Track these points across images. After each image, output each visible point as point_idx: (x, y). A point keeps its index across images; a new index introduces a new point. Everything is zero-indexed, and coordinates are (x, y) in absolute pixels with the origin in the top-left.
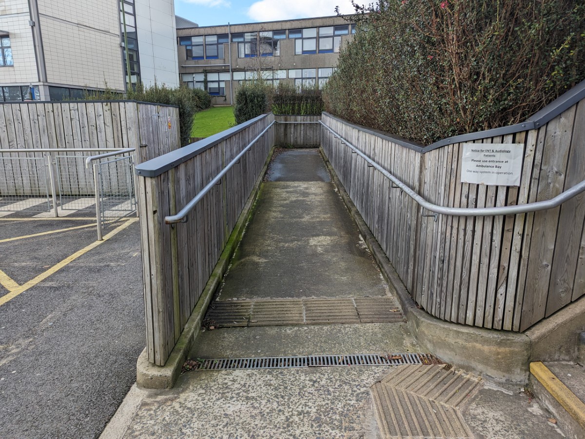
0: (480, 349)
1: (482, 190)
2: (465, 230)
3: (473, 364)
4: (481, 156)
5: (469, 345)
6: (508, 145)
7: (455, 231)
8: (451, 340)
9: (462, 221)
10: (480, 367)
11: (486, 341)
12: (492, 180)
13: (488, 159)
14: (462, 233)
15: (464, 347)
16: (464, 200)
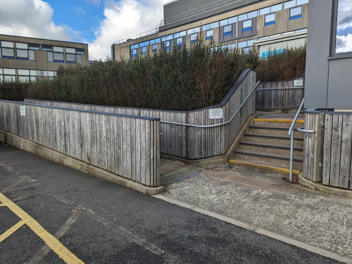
0: (219, 161)
1: (215, 120)
2: (212, 131)
3: (218, 165)
4: (214, 112)
5: (217, 160)
6: (220, 109)
7: (209, 132)
8: (212, 161)
9: (211, 129)
10: (220, 165)
11: (221, 158)
12: (217, 117)
13: (216, 112)
14: (211, 132)
15: (216, 162)
16: (211, 123)
